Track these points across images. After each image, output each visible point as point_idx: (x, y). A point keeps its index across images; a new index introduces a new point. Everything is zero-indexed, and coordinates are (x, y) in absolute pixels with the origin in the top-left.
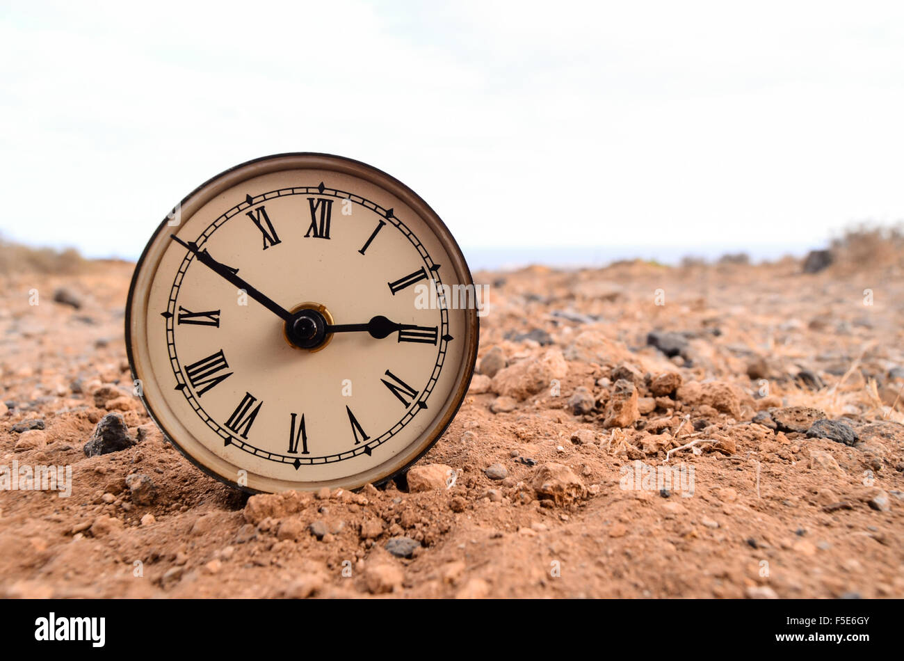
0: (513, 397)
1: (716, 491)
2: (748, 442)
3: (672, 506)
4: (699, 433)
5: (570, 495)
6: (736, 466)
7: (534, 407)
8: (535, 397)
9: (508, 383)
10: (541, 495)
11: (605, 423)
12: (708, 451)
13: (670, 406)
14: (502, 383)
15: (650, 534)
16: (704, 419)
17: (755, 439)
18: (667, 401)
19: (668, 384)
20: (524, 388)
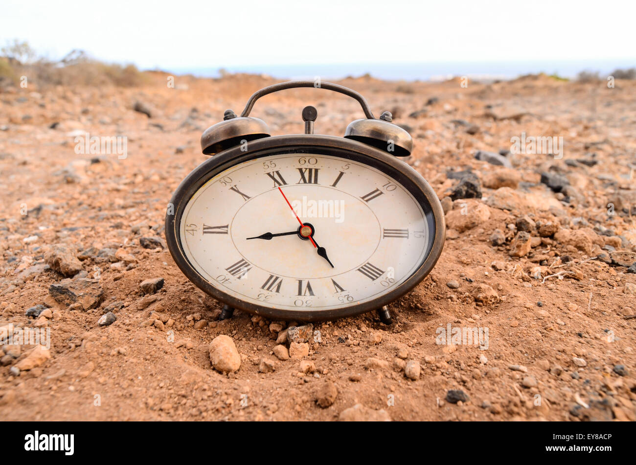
0: (456, 230)
1: (567, 304)
2: (592, 273)
3: (543, 312)
4: (564, 265)
5: (491, 301)
6: (581, 289)
7: (469, 239)
8: (470, 232)
9: (454, 222)
10: (477, 300)
11: (511, 252)
12: (567, 277)
13: (549, 244)
14: (451, 221)
15: (530, 327)
16: (568, 255)
17: (596, 271)
18: (548, 240)
19: (550, 230)
20: (464, 226)
